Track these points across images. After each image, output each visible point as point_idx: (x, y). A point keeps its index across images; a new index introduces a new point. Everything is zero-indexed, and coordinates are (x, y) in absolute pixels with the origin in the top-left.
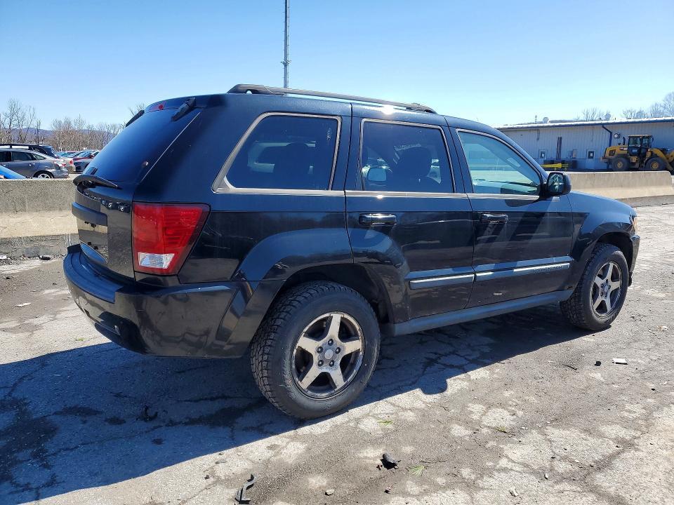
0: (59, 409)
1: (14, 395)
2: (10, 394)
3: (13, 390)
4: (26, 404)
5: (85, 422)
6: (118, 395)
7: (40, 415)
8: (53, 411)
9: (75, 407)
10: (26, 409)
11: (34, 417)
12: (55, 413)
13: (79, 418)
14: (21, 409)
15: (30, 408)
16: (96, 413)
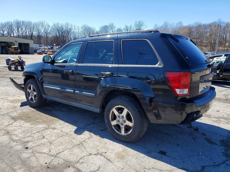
0: (215, 145)
1: (225, 159)
2: (227, 160)
3: (225, 161)
4: (224, 153)
5: (212, 138)
6: (194, 139)
7: (222, 147)
8: (217, 146)
9: (210, 143)
10: (225, 151)
11: (224, 147)
12: (217, 145)
13: (212, 140)
14: (226, 152)
15: (223, 151)
16: (206, 139)
